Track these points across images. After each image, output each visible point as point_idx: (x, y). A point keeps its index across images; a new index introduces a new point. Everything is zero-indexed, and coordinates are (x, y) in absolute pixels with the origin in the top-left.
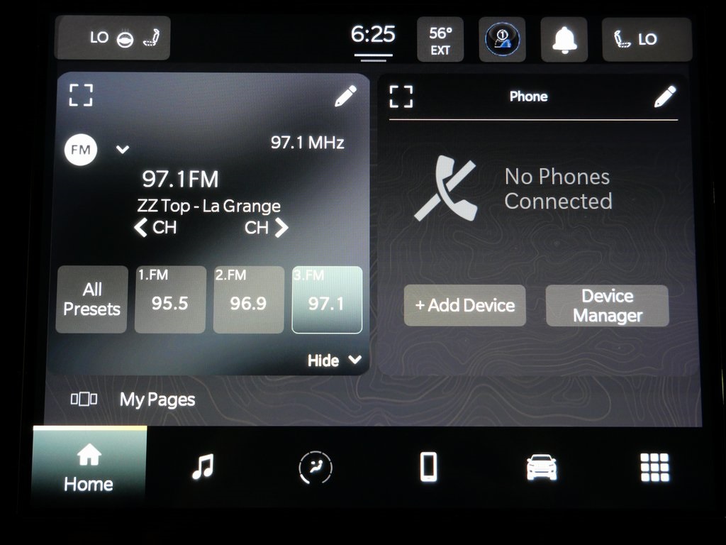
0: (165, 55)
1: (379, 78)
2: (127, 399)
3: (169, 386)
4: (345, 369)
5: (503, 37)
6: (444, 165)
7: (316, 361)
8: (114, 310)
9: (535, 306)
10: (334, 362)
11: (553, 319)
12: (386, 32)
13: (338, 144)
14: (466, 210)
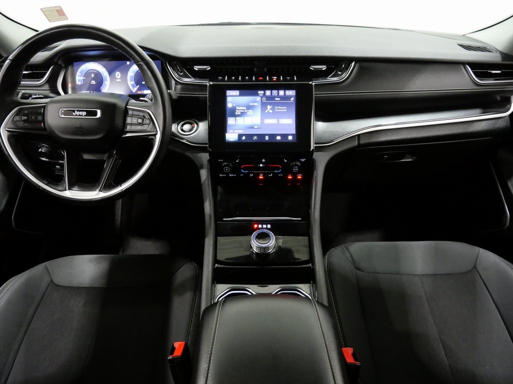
0: (238, 95)
1: (262, 97)
2: (236, 131)
3: (240, 130)
4: (258, 128)
5: (275, 93)
6: (269, 106)
7: (255, 127)
8: (234, 122)
9: (278, 121)
10: (257, 127)
11: (280, 123)
12: (262, 92)
13: (257, 104)
14: (271, 111)
